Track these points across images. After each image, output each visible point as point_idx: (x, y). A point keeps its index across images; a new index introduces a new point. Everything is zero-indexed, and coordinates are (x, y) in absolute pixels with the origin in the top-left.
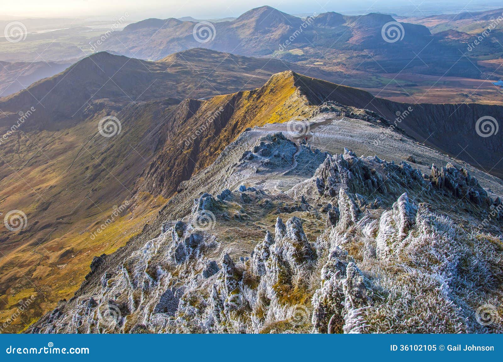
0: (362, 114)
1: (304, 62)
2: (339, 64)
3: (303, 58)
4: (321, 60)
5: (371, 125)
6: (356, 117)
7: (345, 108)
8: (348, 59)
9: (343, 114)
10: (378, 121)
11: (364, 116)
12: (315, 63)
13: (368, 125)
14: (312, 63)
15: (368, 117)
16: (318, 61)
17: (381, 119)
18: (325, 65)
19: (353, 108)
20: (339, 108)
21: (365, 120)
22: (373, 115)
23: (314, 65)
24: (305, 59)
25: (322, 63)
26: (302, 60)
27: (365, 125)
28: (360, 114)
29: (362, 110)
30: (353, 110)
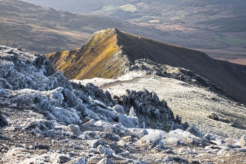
0: (176, 72)
1: (137, 20)
2: (178, 22)
3: (136, 15)
4: (157, 18)
5: (183, 84)
6: (169, 76)
7: (159, 67)
8: (188, 16)
9: (155, 72)
10: (193, 80)
11: (178, 75)
12: (149, 21)
13: (180, 84)
14: (147, 20)
15: (182, 76)
16: (153, 19)
17: (197, 79)
18: (162, 24)
19: (168, 66)
20: (151, 67)
21: (177, 78)
22: (189, 74)
23: (149, 23)
24: (139, 17)
25: (158, 21)
26: (135, 17)
27: (177, 84)
28: (174, 73)
29: (177, 69)
30: (167, 69)
